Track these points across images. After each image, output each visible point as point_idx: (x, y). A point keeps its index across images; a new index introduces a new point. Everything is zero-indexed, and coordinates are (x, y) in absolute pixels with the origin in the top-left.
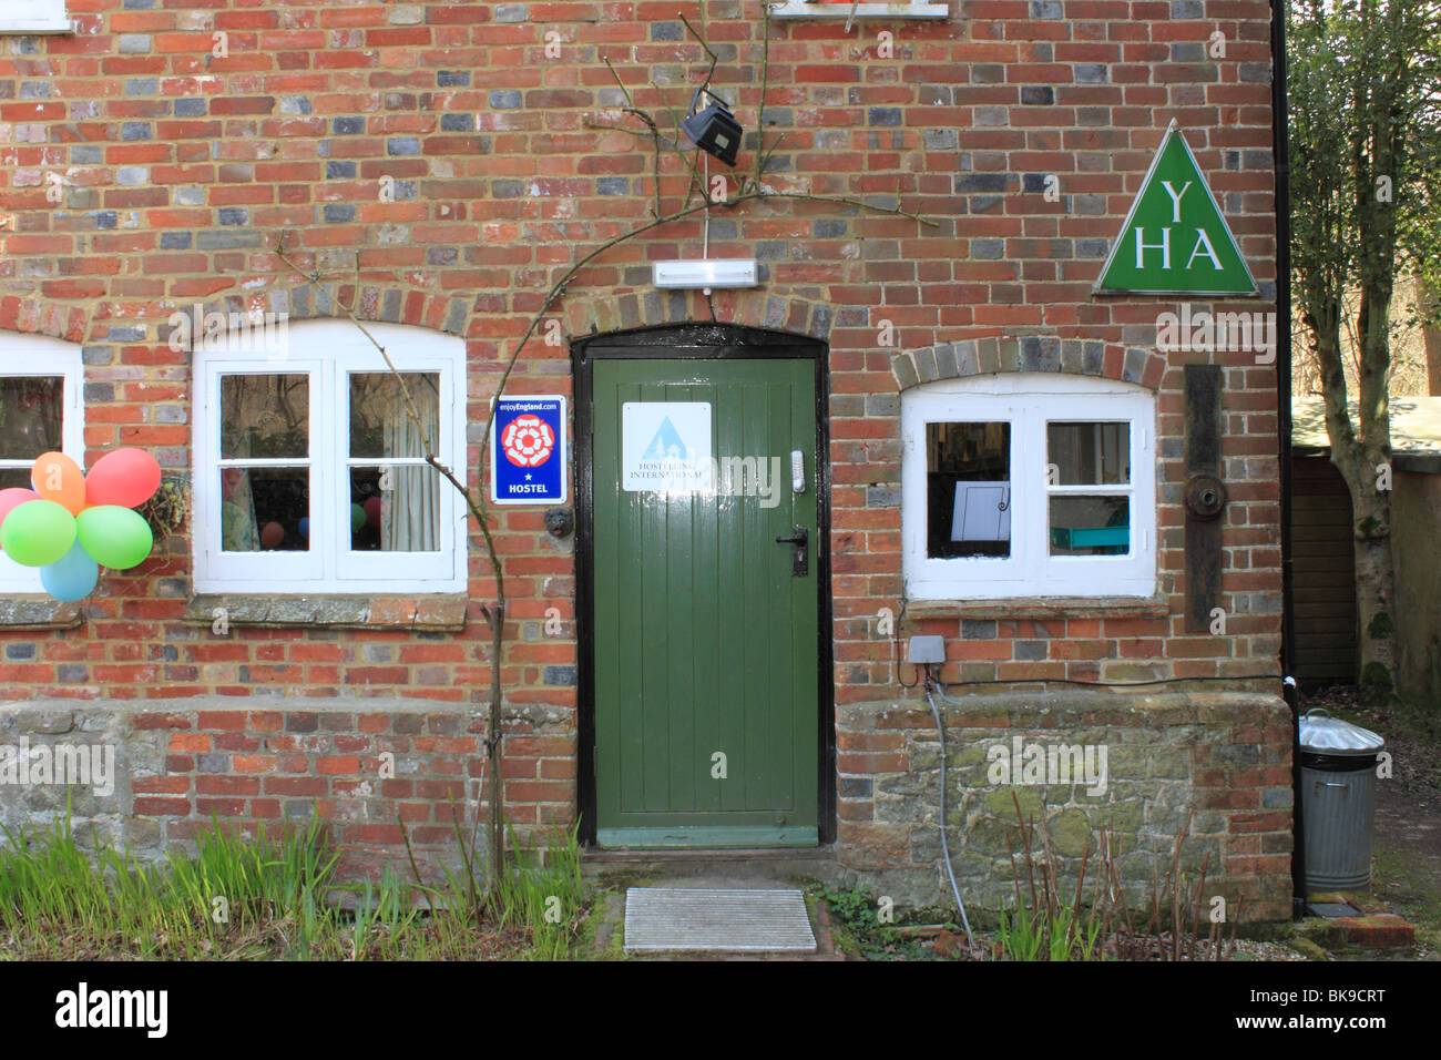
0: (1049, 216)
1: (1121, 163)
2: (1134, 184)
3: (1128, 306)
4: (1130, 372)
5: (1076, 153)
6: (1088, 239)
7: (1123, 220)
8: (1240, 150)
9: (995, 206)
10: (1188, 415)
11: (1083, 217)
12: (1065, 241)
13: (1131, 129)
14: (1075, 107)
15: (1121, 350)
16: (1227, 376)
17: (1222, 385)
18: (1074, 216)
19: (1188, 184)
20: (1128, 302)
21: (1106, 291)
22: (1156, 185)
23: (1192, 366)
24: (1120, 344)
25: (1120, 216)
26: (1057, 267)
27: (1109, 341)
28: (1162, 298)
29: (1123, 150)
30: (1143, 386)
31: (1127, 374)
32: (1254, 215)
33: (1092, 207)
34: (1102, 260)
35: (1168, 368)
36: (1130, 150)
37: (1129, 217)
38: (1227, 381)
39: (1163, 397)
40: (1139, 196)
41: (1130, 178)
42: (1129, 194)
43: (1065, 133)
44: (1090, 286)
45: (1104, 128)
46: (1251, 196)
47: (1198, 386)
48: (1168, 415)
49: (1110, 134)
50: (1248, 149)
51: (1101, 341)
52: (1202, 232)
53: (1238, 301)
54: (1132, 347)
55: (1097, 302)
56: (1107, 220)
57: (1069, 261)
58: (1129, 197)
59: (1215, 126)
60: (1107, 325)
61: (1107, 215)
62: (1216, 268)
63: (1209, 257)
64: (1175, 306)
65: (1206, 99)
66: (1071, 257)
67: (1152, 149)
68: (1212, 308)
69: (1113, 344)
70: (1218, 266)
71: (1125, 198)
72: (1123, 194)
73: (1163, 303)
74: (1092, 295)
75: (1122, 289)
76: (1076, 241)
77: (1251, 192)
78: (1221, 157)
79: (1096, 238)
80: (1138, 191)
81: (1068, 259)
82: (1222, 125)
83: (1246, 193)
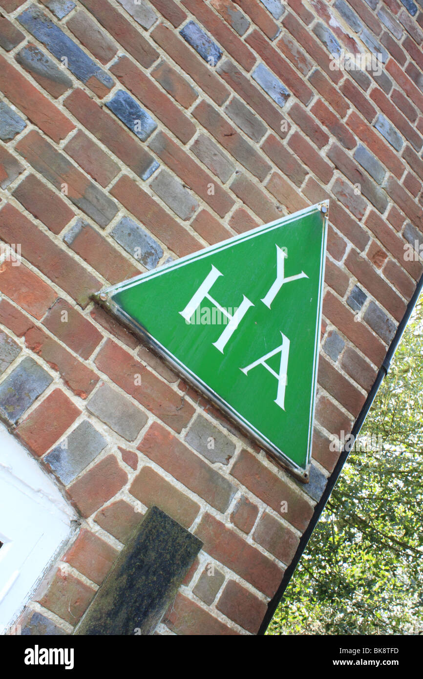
0: (114, 157)
1: (242, 190)
2: (241, 222)
3: (129, 357)
4: (64, 455)
5: (200, 131)
6: (141, 226)
7: (201, 247)
8: (370, 298)
9: (55, 83)
10: (105, 594)
11: (156, 198)
12: (110, 202)
13: (275, 169)
14: (233, 94)
15: (76, 413)
16: (201, 569)
17: (186, 581)
18: (145, 187)
19: (303, 275)
20: (135, 353)
21: (115, 308)
22: (269, 241)
23: (164, 517)
24: (79, 403)
25: (202, 242)
26: (73, 222)
27: (67, 383)
28: (185, 384)
29: (255, 180)
30: (69, 495)
31: (56, 456)
32: (347, 377)
33: (175, 198)
34: (140, 267)
35: (124, 495)
36: (261, 187)
37: (208, 249)
38: (196, 577)
39: (86, 539)
40: (237, 238)
41: (241, 213)
42: (228, 227)
43: (203, 102)
44: (99, 286)
45: (251, 142)
46: (354, 352)
47: (153, 555)
48: (76, 574)
49: (250, 152)
50: (377, 303)
51: (55, 374)
52: (286, 341)
53: (274, 469)
54: (93, 421)
55: (92, 313)
56: (182, 230)
57: (96, 231)
58: (224, 229)
59: (358, 251)
60: (81, 359)
61: (186, 225)
62: (276, 401)
63: (277, 381)
64: (194, 410)
65: (364, 219)
66: (103, 229)
67: (283, 207)
68: (237, 452)
69: (68, 393)
70: (280, 401)
71: (219, 224)
72: (221, 221)
73: (181, 393)
74: (93, 299)
75: (140, 324)
76: (124, 217)
77: (357, 350)
78: (348, 285)
79: (152, 236)
80: (239, 232)
81: (96, 227)
82: (366, 257)
83: (351, 345)
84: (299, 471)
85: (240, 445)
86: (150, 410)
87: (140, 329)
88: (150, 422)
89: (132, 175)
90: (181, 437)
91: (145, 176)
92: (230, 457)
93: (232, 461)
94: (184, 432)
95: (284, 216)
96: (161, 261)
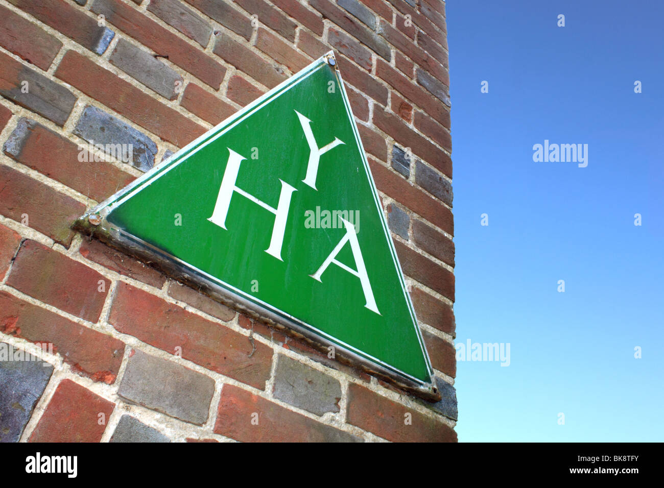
2: (241, 93)
3: (158, 302)
6: (115, 115)
7: (204, 131)
8: (412, 156)
11: (123, 76)
12: (61, 90)
13: (259, 24)
15: (106, 408)
18: (103, 63)
19: (337, 142)
20: (163, 292)
21: (117, 232)
22: (285, 107)
25: (203, 123)
26: (12, 125)
27: (77, 367)
28: (247, 316)
29: (240, 40)
32: (426, 255)
33: (149, 73)
34: (132, 171)
36: (250, 46)
37: (213, 132)
40: (242, 112)
41: (238, 81)
42: (228, 101)
44: (80, 208)
46: (422, 224)
50: (422, 161)
51: (53, 359)
53: (394, 396)
54: (137, 413)
55: (82, 251)
56: (171, 112)
57: (51, 132)
58: (224, 104)
59: (382, 106)
60: (87, 324)
61: (175, 105)
62: (366, 306)
63: (358, 279)
64: (271, 351)
65: (374, 68)
66: (62, 126)
67: (284, 67)
68: (344, 390)
69: (84, 382)
70: (371, 304)
71: (217, 100)
72: (216, 94)
73: (246, 332)
74: (78, 228)
75: (161, 248)
76: (87, 106)
77: (424, 221)
78: (386, 147)
79: (135, 126)
80: (244, 105)
81: (51, 126)
82: (391, 111)
83: (416, 216)
84: (424, 388)
85: (344, 379)
86: (213, 369)
87: (163, 255)
88: (219, 387)
89: (81, 50)
90: (268, 394)
91: (99, 49)
92: (338, 399)
93: (343, 404)
94: (269, 385)
95: (288, 77)
96: (158, 158)
